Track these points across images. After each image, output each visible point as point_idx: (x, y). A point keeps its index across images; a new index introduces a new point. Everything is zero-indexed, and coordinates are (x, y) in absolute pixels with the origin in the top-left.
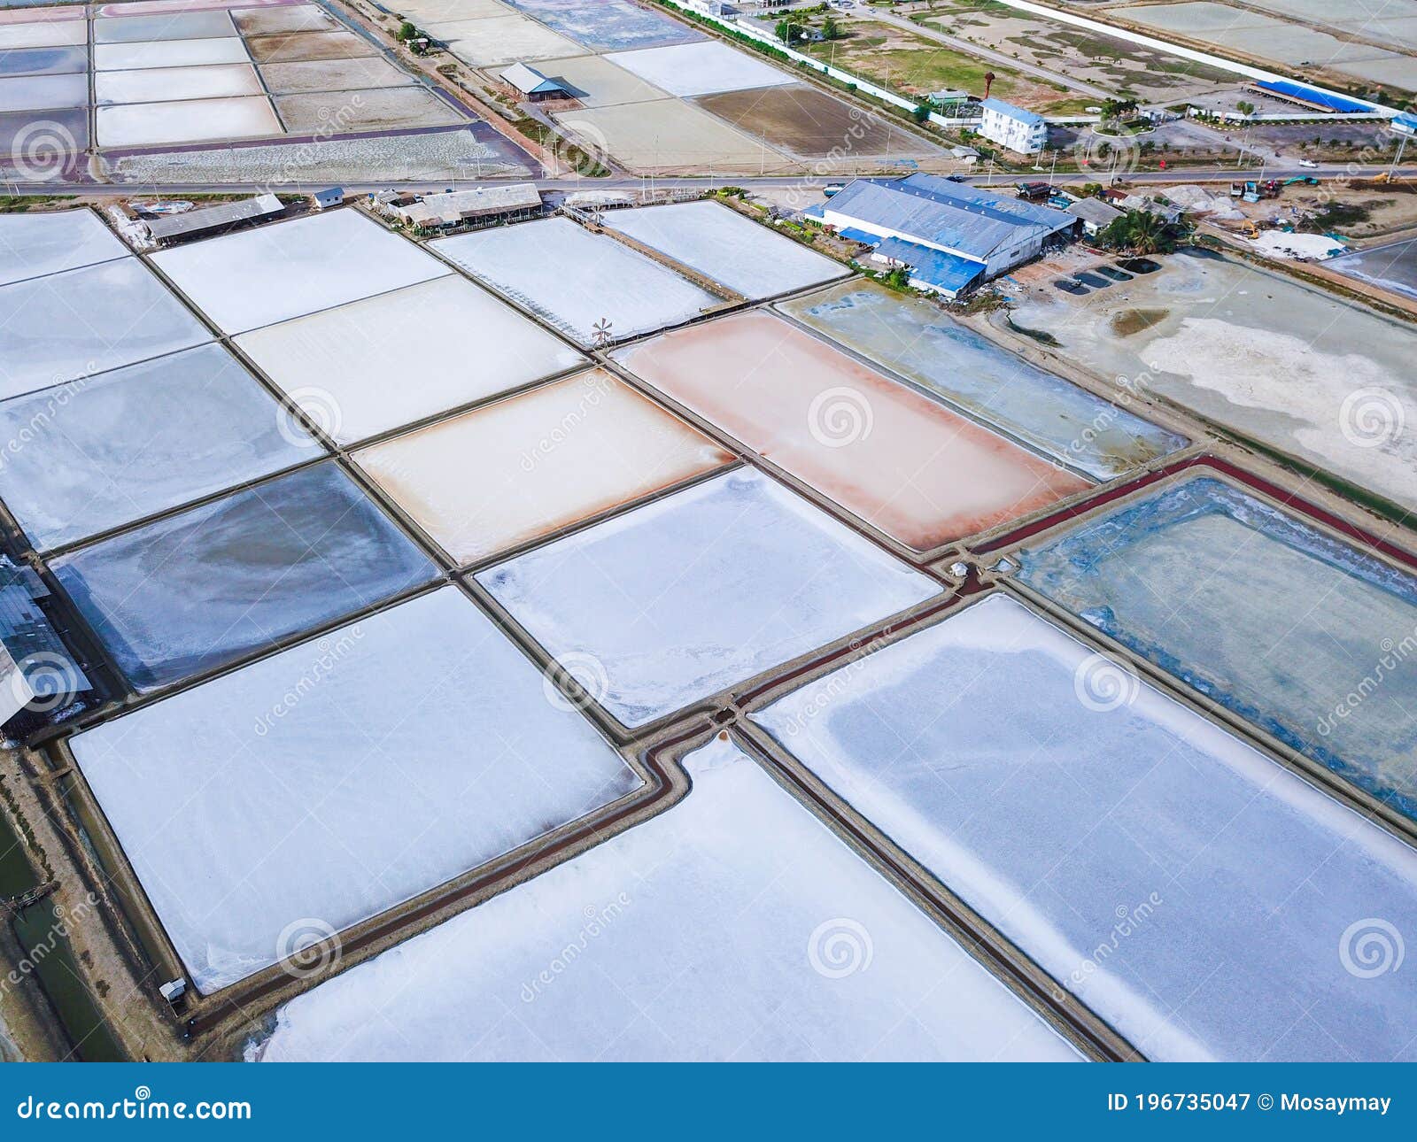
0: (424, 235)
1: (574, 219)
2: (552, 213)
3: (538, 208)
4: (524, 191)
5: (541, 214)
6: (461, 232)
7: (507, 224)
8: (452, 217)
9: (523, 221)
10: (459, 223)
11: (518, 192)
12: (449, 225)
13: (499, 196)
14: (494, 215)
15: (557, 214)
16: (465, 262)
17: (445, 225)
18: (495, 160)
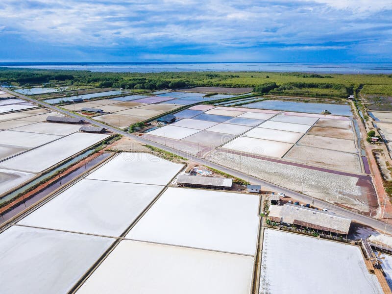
0: (269, 224)
1: (364, 253)
2: (353, 242)
3: (344, 235)
4: (341, 222)
5: (346, 239)
6: (289, 231)
7: (319, 237)
8: (289, 220)
9: (331, 239)
10: (291, 225)
11: (338, 221)
12: (285, 224)
13: (323, 219)
14: (313, 229)
15: (356, 244)
16: (268, 251)
17: (283, 223)
18: (355, 197)
